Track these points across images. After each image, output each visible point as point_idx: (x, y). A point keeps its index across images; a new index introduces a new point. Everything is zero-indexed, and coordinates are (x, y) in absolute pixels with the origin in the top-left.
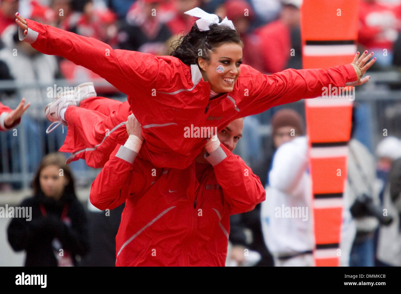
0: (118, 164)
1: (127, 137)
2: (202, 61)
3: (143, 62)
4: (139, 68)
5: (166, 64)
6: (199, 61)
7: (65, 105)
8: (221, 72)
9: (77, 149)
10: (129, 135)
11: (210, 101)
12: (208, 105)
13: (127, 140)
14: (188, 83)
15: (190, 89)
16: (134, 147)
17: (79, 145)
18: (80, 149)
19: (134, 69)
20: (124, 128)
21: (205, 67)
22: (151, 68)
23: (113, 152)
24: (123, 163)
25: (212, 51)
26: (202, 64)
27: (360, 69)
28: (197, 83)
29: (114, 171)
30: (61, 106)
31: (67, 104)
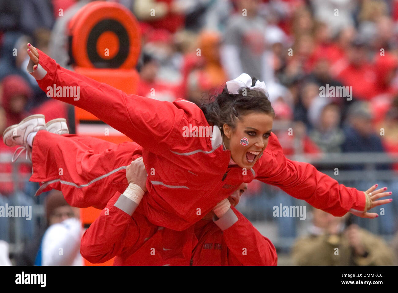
0: (116, 215)
1: (127, 185)
2: (227, 128)
3: (156, 115)
4: (151, 121)
5: (184, 120)
6: (224, 126)
7: (35, 129)
8: (245, 145)
9: (50, 178)
10: (130, 183)
11: (229, 169)
12: (226, 173)
13: (127, 188)
14: (207, 145)
15: (208, 151)
16: (136, 198)
17: (52, 174)
18: (54, 178)
19: (145, 121)
20: (123, 173)
21: (230, 135)
22: (165, 122)
23: (111, 200)
24: (121, 214)
25: (239, 119)
26: (227, 131)
27: (371, 202)
28: (216, 148)
29: (112, 222)
30: (30, 129)
31: (39, 128)
